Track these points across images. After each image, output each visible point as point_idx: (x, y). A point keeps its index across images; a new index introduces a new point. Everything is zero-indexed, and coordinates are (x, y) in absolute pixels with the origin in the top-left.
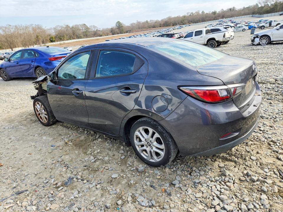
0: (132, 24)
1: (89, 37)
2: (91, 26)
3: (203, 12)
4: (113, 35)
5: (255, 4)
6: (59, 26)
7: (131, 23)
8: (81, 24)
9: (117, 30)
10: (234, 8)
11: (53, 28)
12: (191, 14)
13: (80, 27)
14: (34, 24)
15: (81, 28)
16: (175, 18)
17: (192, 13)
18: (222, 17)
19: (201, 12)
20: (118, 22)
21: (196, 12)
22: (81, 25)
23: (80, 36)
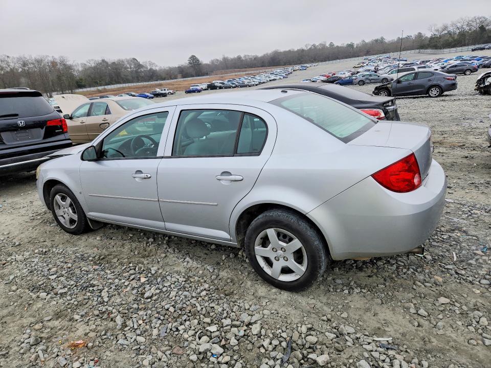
0: (212, 62)
1: (141, 82)
2: (146, 62)
3: (331, 45)
4: (185, 79)
5: (417, 34)
6: (93, 60)
7: (213, 59)
8: (128, 58)
9: (191, 71)
10: (382, 38)
11: (79, 63)
12: (313, 47)
13: (126, 63)
14: (51, 56)
15: (128, 66)
16: (285, 52)
17: (314, 45)
18: (365, 53)
19: (328, 45)
20: (193, 56)
21: (320, 44)
22: (128, 61)
23: (126, 79)
